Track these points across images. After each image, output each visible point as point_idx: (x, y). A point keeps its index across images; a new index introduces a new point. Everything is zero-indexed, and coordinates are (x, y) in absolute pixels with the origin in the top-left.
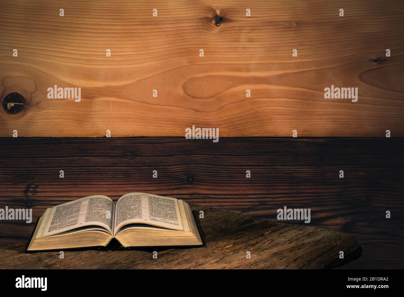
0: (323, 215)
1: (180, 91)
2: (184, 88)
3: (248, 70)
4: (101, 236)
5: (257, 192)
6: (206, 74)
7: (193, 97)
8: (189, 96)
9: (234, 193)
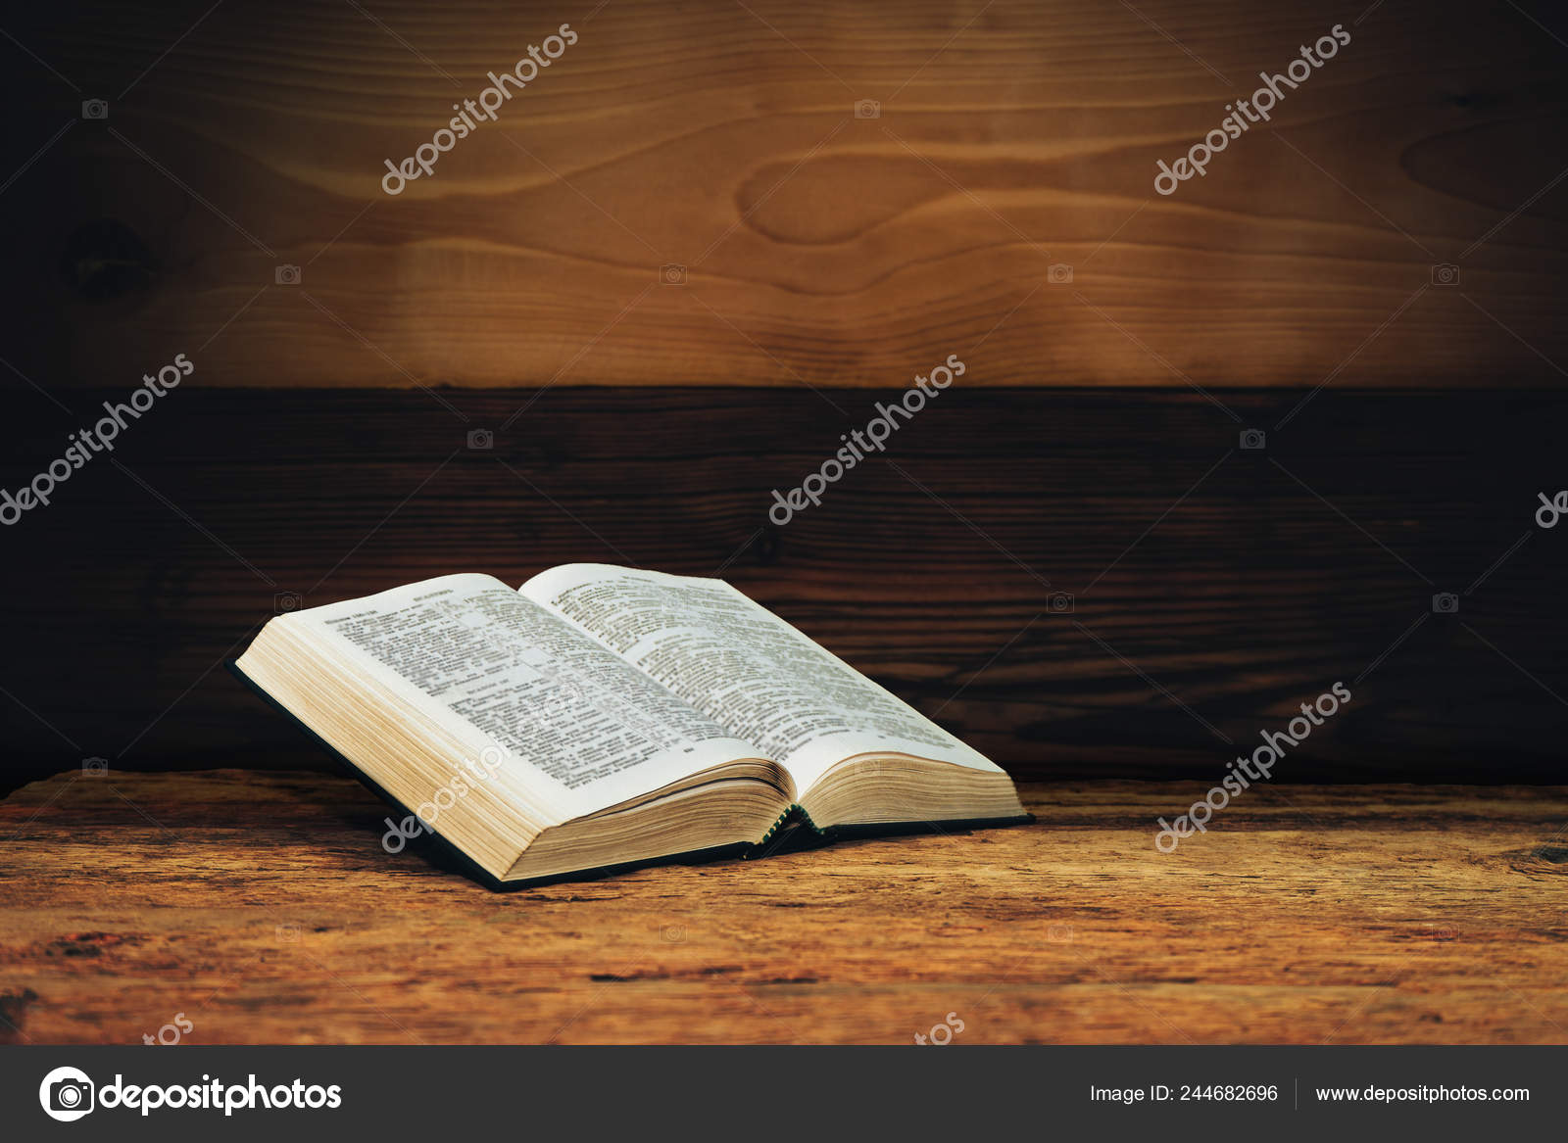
0: (1263, 681)
1: (728, 215)
2: (743, 203)
3: (985, 137)
4: (753, 808)
5: (1019, 595)
6: (826, 151)
7: (777, 238)
8: (763, 231)
9: (932, 597)
